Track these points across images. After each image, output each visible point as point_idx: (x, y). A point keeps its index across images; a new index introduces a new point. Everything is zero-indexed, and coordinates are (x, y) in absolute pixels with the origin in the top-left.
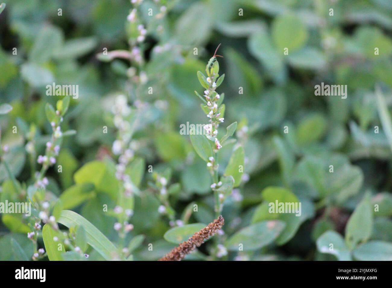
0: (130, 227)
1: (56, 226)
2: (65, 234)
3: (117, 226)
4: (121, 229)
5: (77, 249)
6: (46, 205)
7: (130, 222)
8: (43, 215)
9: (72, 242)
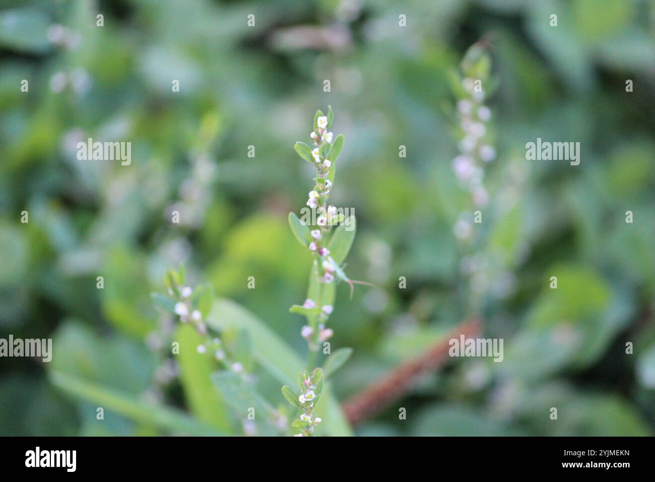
0: (328, 333)
1: (202, 327)
2: (217, 342)
3: (306, 331)
4: (313, 337)
5: (237, 367)
6: (186, 292)
7: (328, 325)
8: (181, 309)
9: (229, 355)
